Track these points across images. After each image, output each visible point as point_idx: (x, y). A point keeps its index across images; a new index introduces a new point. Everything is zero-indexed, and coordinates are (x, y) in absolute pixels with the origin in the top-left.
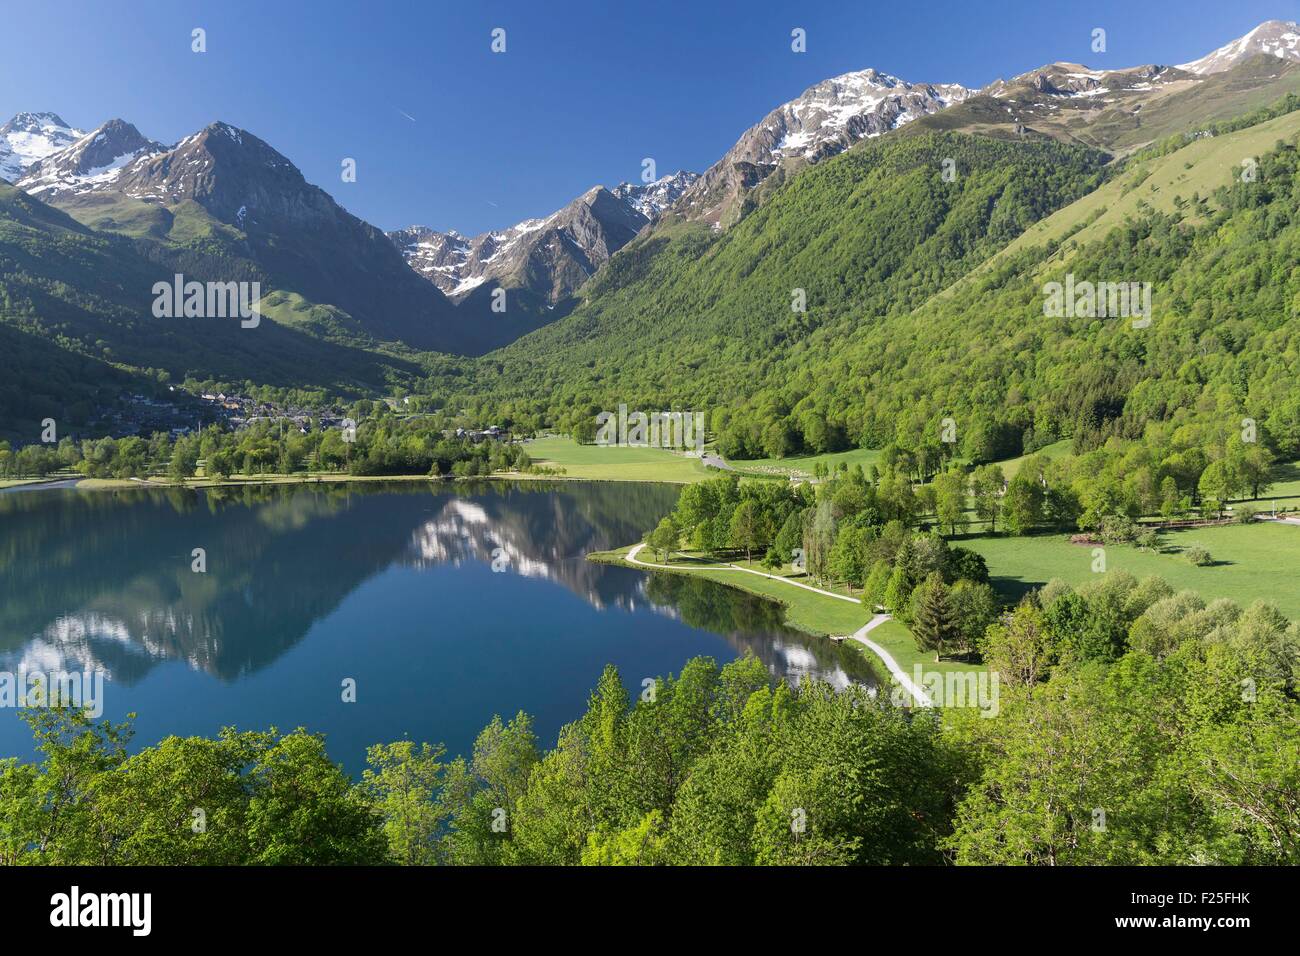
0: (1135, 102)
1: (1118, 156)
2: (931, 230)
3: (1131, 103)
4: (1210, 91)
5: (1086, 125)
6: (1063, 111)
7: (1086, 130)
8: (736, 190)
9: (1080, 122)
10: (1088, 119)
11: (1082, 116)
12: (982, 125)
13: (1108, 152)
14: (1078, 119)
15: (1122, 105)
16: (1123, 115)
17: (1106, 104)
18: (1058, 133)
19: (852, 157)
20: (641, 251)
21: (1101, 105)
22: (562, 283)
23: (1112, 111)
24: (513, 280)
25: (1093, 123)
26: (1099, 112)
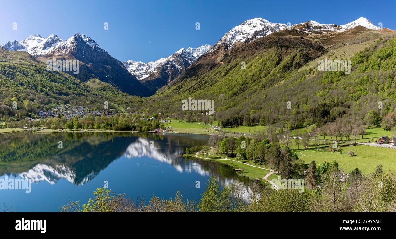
0: (330, 33)
1: (326, 48)
2: (277, 64)
3: (329, 34)
4: (348, 33)
5: (318, 38)
6: (312, 34)
7: (318, 40)
8: (222, 51)
9: (316, 38)
10: (319, 37)
11: (317, 36)
12: (291, 36)
13: (324, 46)
14: (316, 37)
15: (327, 34)
16: (328, 37)
17: (323, 33)
18: (311, 40)
19: (256, 42)
20: (195, 67)
21: (322, 33)
22: (172, 76)
23: (325, 35)
24: (157, 76)
25: (320, 38)
26: (321, 35)
